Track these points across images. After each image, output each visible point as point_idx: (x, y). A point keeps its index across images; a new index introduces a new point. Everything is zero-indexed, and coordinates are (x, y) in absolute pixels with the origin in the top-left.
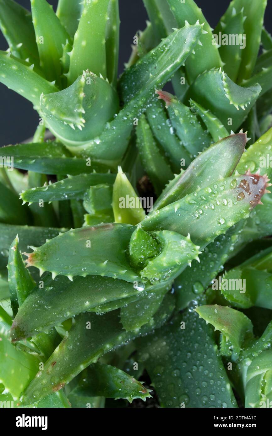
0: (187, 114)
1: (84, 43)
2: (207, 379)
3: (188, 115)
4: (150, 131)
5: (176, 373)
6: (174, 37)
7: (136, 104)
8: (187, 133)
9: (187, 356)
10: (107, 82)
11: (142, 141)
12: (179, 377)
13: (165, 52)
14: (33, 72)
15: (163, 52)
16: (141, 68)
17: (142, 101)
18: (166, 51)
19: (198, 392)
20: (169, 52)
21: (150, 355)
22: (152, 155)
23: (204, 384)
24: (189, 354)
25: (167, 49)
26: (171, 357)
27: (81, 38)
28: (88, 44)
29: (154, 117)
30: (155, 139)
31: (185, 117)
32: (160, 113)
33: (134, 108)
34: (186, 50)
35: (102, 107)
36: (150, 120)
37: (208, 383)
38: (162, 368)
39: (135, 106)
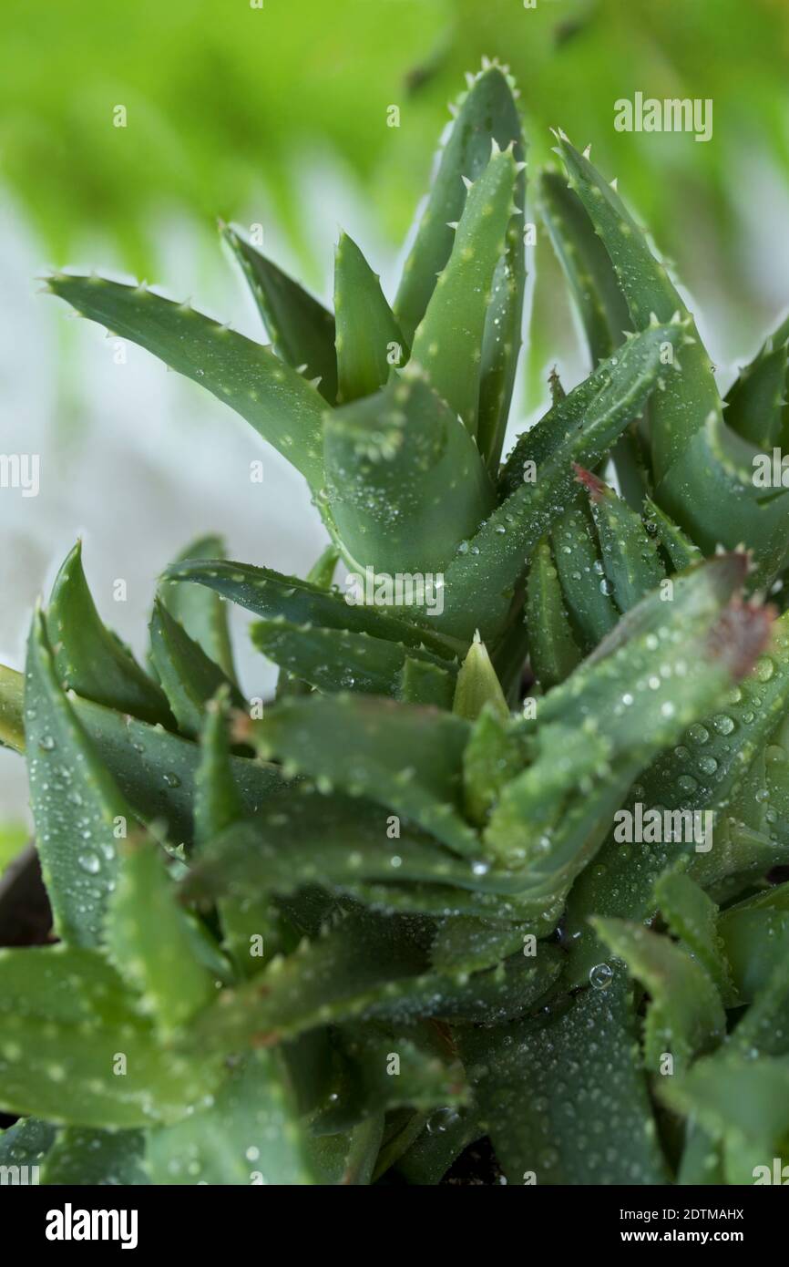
0: (636, 531)
1: (433, 349)
2: (606, 1115)
3: (638, 534)
4: (556, 585)
5: (539, 1105)
6: (624, 351)
7: (528, 496)
8: (634, 583)
9: (569, 1068)
10: (472, 441)
11: (537, 605)
12: (547, 1112)
13: (603, 389)
14: (318, 393)
15: (598, 390)
16: (551, 432)
17: (541, 489)
18: (606, 385)
19: (582, 1143)
20: (612, 388)
21: (491, 1071)
22: (555, 638)
23: (598, 1127)
24: (575, 1065)
25: (607, 381)
26: (534, 1074)
27: (429, 337)
28: (441, 351)
29: (569, 551)
30: (566, 603)
31: (631, 539)
32: (583, 542)
33: (524, 504)
34: (646, 375)
35: (453, 485)
36: (561, 559)
37: (607, 1123)
38: (512, 1094)
39: (525, 500)
